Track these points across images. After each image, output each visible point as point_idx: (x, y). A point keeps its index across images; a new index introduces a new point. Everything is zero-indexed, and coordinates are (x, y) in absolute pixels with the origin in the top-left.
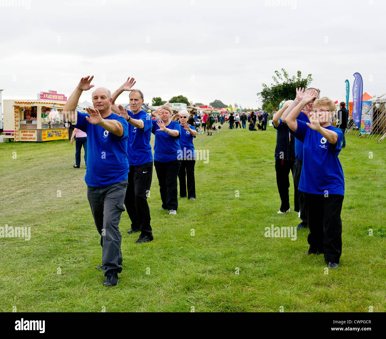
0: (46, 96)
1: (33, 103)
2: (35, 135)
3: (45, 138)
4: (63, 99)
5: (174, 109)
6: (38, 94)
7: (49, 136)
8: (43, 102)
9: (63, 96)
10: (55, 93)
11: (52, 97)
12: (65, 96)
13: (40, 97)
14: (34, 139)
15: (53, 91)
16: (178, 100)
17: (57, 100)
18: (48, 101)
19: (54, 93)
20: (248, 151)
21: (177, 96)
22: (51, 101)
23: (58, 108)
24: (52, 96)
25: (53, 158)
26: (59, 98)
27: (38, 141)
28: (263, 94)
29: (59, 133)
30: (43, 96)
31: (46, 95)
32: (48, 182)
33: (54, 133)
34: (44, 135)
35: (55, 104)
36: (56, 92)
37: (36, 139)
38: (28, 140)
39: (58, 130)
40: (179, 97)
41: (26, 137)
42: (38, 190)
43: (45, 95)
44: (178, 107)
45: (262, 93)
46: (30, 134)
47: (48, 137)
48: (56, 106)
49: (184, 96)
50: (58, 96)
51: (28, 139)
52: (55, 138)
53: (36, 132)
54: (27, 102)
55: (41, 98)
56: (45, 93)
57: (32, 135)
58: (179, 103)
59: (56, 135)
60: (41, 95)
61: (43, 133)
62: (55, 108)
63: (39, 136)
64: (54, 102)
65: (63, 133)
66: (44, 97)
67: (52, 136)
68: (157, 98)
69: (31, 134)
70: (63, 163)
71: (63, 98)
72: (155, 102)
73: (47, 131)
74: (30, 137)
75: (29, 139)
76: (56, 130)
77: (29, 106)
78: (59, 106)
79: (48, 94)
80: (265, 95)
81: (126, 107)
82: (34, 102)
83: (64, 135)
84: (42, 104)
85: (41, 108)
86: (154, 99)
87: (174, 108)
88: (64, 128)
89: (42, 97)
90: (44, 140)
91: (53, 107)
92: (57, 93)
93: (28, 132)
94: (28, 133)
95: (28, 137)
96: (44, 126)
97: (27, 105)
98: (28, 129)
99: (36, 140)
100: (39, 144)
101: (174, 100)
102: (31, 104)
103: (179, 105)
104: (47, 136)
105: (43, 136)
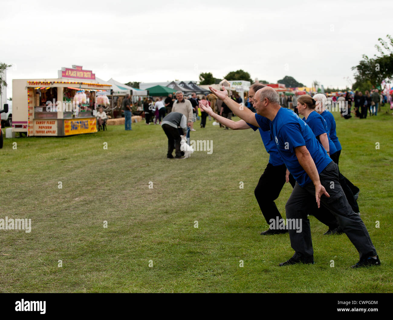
0: (69, 74)
1: (52, 82)
2: (55, 127)
3: (68, 131)
4: (90, 77)
5: (234, 89)
6: (59, 71)
7: (73, 128)
8: (66, 81)
9: (90, 73)
10: (80, 69)
11: (76, 75)
12: (93, 73)
13: (61, 74)
14: (54, 132)
15: (78, 67)
16: (237, 76)
17: (83, 78)
18: (73, 80)
19: (78, 69)
20: (357, 146)
21: (235, 71)
22: (77, 81)
23: (85, 89)
24: (76, 73)
25: (95, 158)
26: (86, 76)
27: (60, 135)
28: (359, 68)
29: (86, 123)
30: (65, 72)
31: (69, 71)
32: (109, 188)
33: (79, 124)
34: (67, 126)
35: (82, 84)
36: (81, 67)
37: (56, 132)
38: (45, 134)
39: (84, 121)
40: (238, 72)
41: (43, 130)
42: (101, 198)
43: (67, 71)
44: (239, 87)
45: (358, 66)
46: (48, 125)
47: (72, 130)
48: (82, 86)
49: (245, 71)
50: (85, 73)
51: (45, 132)
52: (81, 131)
53: (56, 123)
54: (46, 82)
55: (63, 76)
56: (68, 69)
57: (51, 127)
58: (239, 81)
59: (82, 127)
60: (63, 72)
61: (65, 124)
62: (82, 90)
63: (61, 128)
64: (80, 81)
65: (91, 124)
66: (67, 74)
67: (77, 128)
68: (206, 74)
69: (50, 125)
70: (112, 164)
71: (90, 75)
72: (203, 79)
73: (70, 122)
74: (48, 130)
75: (47, 132)
76: (81, 120)
77: (48, 87)
78: (87, 87)
79: (72, 70)
80: (362, 70)
81: (167, 86)
82: (54, 82)
83: (92, 126)
84: (65, 84)
85: (63, 89)
86: (202, 75)
87: (232, 88)
88: (91, 117)
89: (64, 74)
90: (67, 134)
91: (80, 88)
92: (83, 69)
93: (46, 123)
94: (46, 125)
95: (46, 130)
96: (66, 115)
97: (44, 86)
98: (46, 118)
99: (56, 134)
100: (60, 139)
101: (231, 76)
102: (50, 84)
103: (240, 84)
104: (70, 128)
105: (66, 129)
